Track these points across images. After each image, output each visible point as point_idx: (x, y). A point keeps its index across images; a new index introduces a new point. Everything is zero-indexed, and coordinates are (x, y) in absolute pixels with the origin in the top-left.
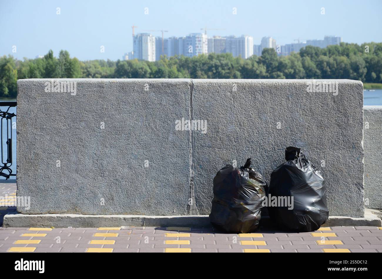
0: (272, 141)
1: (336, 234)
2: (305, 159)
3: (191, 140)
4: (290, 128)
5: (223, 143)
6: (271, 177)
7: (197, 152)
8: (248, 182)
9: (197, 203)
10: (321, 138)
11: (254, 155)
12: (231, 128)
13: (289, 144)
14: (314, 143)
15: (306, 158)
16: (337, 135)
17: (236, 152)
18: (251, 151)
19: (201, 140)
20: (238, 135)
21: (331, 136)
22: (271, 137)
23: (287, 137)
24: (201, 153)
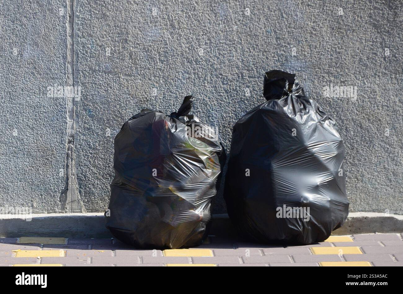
0: (238, 59)
1: (362, 249)
2: (304, 97)
3: (69, 59)
4: (275, 32)
5: (135, 64)
6: (232, 133)
7: (82, 84)
8: (185, 143)
9: (80, 187)
10: (339, 53)
11: (199, 89)
12: (152, 32)
13: (273, 65)
14: (324, 63)
15: (307, 94)
16: (372, 45)
17: (163, 82)
18: (194, 80)
19: (91, 57)
20: (167, 48)
21: (358, 49)
22: (236, 50)
23: (269, 52)
24: (91, 85)
